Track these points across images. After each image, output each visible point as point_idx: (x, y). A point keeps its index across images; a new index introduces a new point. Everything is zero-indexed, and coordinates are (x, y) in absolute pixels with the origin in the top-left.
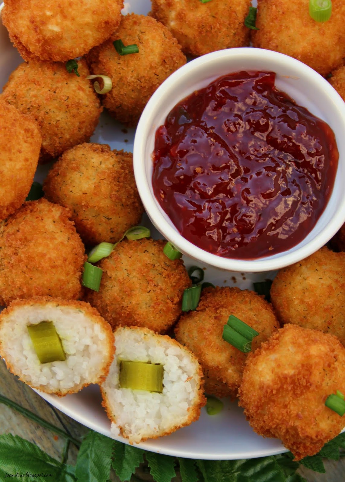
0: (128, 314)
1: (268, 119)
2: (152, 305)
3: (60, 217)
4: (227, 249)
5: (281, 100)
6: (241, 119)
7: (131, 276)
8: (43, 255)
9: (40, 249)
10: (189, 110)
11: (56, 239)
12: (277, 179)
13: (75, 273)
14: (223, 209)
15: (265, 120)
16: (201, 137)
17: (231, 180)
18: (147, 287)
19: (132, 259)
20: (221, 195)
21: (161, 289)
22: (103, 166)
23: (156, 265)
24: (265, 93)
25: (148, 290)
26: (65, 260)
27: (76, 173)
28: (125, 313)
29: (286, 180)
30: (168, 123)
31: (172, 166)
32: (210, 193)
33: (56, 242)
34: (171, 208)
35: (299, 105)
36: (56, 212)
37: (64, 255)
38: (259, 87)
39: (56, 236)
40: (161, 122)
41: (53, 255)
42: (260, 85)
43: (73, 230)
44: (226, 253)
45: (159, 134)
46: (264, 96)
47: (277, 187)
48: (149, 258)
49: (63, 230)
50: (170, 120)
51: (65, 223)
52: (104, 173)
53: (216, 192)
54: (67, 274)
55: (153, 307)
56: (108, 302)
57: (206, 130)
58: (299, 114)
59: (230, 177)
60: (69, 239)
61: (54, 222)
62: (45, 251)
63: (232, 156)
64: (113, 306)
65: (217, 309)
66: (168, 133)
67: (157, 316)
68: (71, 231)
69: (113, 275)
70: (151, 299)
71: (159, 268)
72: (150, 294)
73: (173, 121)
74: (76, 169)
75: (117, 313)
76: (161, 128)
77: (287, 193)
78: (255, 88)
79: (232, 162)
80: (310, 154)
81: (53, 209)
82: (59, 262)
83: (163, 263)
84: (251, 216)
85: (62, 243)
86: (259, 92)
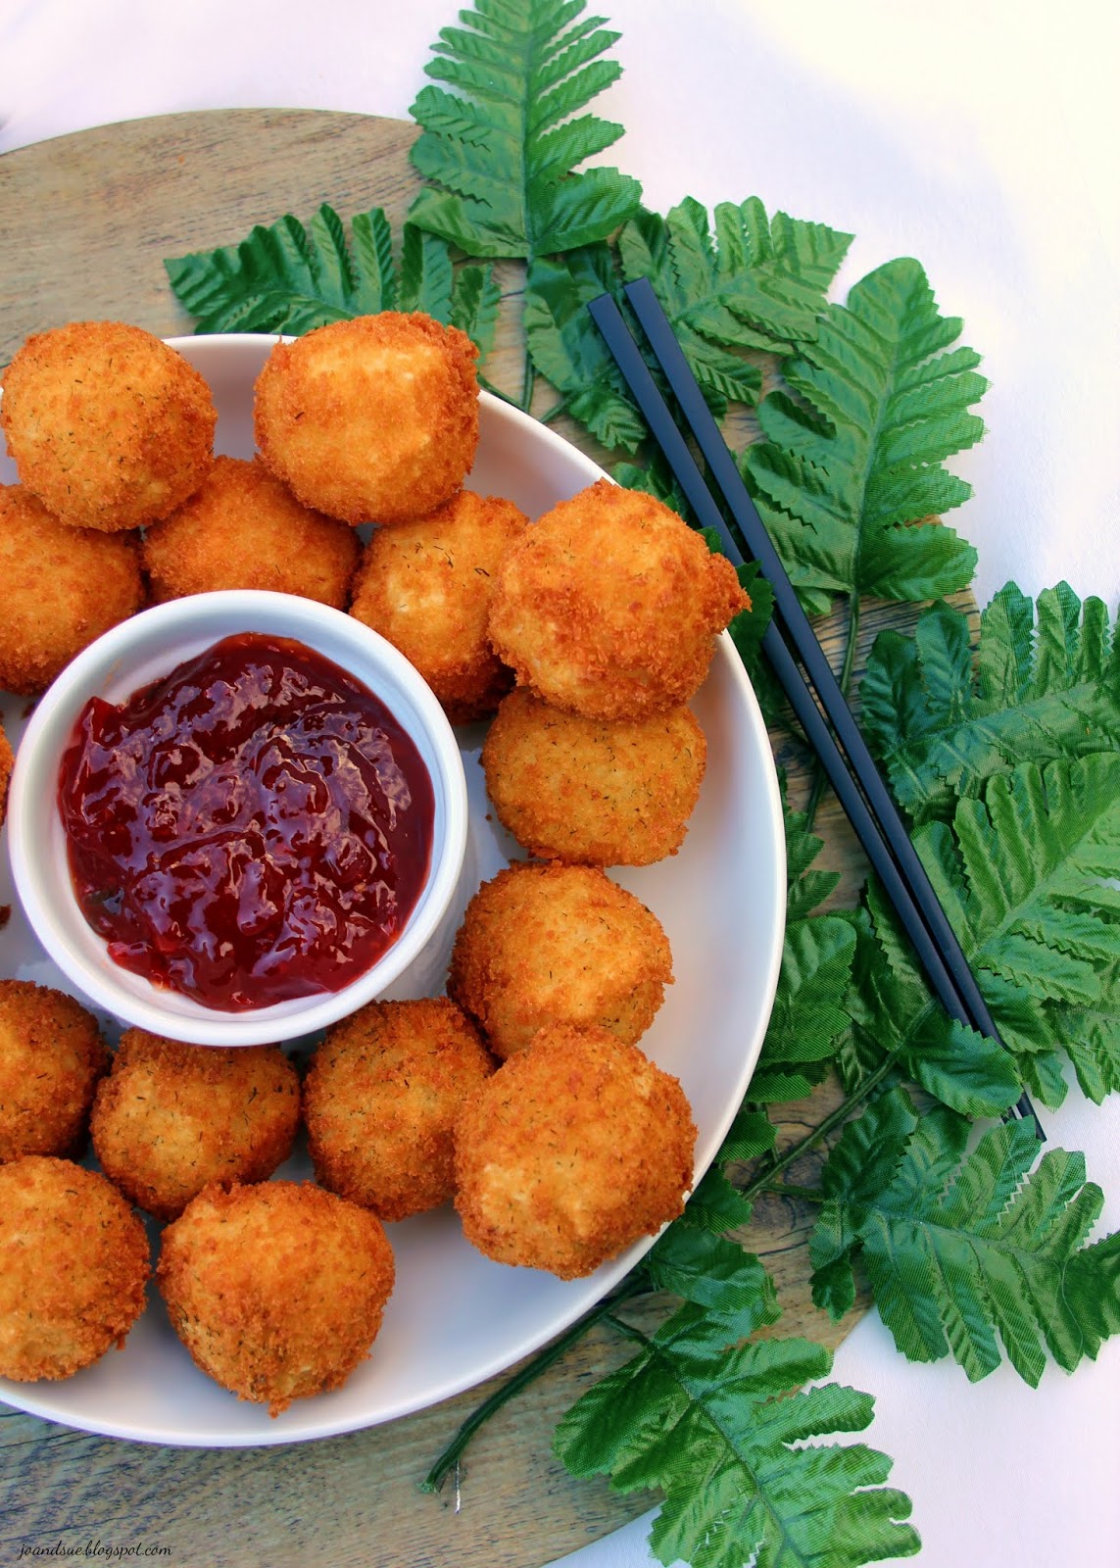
0: (435, 1140)
1: (176, 747)
2: (434, 1088)
3: (216, 1208)
4: (390, 917)
5: (148, 705)
6: (156, 795)
7: (366, 1108)
8: (285, 1261)
9: (272, 1262)
10: (97, 885)
11: (259, 1227)
12: (296, 774)
13: (333, 1211)
14: (314, 896)
15: (177, 752)
16: (160, 885)
17: (264, 861)
18: (397, 1086)
19: (336, 1093)
20: (288, 889)
21: (411, 1060)
22: (147, 1094)
23: (364, 1052)
24: (124, 730)
25: (403, 1084)
26: (306, 1222)
27: (155, 1150)
28: (431, 1145)
29: (303, 757)
30: (108, 935)
31: (193, 960)
32: (274, 909)
33: (265, 1229)
34: (271, 991)
35: (170, 672)
36: (203, 1211)
37: (298, 1221)
38: (108, 739)
39: (254, 1224)
40: (100, 946)
41: (290, 1241)
42: (105, 734)
43: (250, 1190)
44: (398, 921)
45: (122, 960)
46: (130, 734)
47: (309, 778)
48: (346, 1061)
49: (245, 1209)
50: (103, 928)
51: (232, 1202)
52: (162, 1095)
53: (276, 896)
54: (334, 1226)
55: (439, 1088)
56: (399, 1171)
57: (150, 869)
58: (188, 683)
59: (258, 861)
60: (266, 1202)
61: (223, 1221)
62: (279, 1255)
63: (221, 839)
64: (412, 1162)
65: (488, 980)
66: (127, 942)
67: (460, 1086)
68: (252, 1195)
69: (353, 1140)
70: (423, 1086)
71: (372, 1049)
72: (411, 1083)
73: (106, 924)
74: (147, 1149)
75: (426, 1162)
76: (111, 951)
77: (328, 763)
78: (108, 746)
79: (231, 845)
80: (274, 692)
81: (196, 1215)
82: (308, 1234)
83: (365, 1040)
84: (347, 848)
85: (271, 1218)
86: (117, 741)
